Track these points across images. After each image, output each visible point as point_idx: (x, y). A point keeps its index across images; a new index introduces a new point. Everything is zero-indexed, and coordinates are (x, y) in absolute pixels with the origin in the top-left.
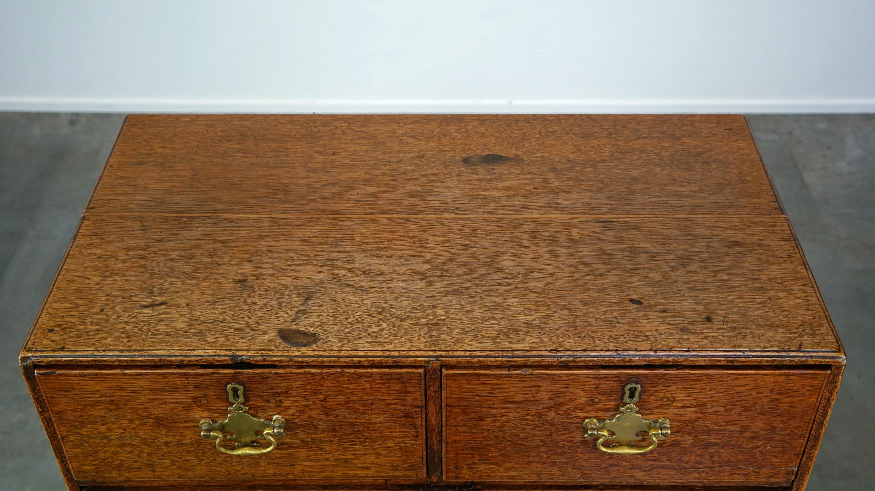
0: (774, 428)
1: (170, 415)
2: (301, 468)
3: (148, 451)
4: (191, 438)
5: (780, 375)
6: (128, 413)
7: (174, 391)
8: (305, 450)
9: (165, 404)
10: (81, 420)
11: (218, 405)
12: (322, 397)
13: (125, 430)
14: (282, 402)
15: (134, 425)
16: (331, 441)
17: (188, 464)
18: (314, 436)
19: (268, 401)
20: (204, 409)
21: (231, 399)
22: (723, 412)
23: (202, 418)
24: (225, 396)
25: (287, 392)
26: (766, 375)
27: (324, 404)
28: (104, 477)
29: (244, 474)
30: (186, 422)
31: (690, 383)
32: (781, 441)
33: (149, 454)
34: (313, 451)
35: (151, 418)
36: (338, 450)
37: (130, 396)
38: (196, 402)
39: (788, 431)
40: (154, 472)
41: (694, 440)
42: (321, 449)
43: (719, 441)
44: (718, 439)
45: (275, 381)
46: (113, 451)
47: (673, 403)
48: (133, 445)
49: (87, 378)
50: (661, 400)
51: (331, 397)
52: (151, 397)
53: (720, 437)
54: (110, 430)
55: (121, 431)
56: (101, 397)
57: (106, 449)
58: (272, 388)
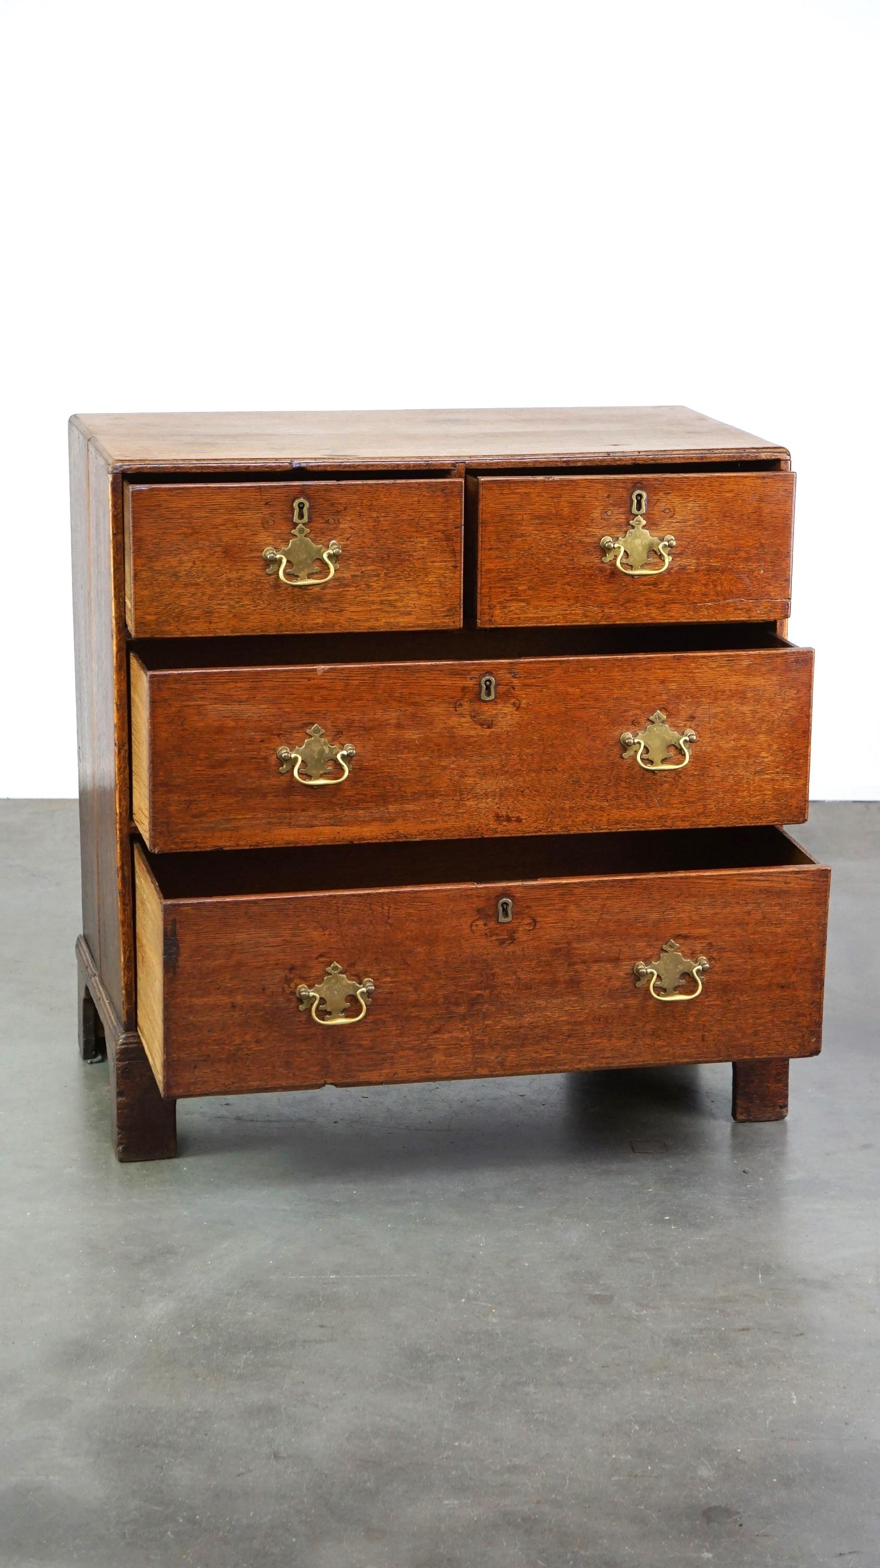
0: (762, 545)
1: (239, 542)
2: (348, 615)
3: (210, 593)
4: (252, 574)
5: (758, 478)
6: (201, 539)
7: (247, 509)
8: (354, 589)
9: (236, 527)
10: (157, 550)
11: (283, 528)
12: (374, 515)
13: (194, 563)
14: (339, 523)
15: (203, 556)
16: (378, 575)
17: (243, 612)
18: (364, 569)
19: (327, 522)
20: (269, 534)
21: (296, 519)
22: (717, 525)
23: (267, 545)
24: (291, 516)
25: (345, 509)
26: (746, 477)
27: (376, 524)
28: (162, 632)
29: (294, 625)
30: (252, 551)
31: (686, 489)
32: (771, 562)
33: (211, 598)
34: (360, 590)
35: (220, 546)
36: (384, 588)
37: (207, 517)
38: (265, 525)
39: (776, 549)
40: (211, 623)
41: (697, 563)
42: (368, 586)
43: (719, 564)
44: (718, 562)
45: (337, 496)
46: (178, 593)
47: (674, 514)
48: (198, 584)
49: (174, 493)
50: (664, 511)
51: (383, 514)
52: (226, 517)
53: (718, 560)
54: (181, 562)
55: (190, 564)
56: (182, 518)
57: (173, 590)
58: (332, 505)
